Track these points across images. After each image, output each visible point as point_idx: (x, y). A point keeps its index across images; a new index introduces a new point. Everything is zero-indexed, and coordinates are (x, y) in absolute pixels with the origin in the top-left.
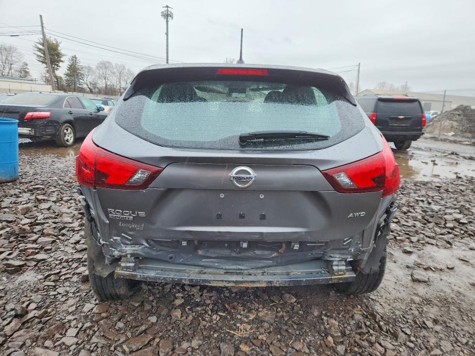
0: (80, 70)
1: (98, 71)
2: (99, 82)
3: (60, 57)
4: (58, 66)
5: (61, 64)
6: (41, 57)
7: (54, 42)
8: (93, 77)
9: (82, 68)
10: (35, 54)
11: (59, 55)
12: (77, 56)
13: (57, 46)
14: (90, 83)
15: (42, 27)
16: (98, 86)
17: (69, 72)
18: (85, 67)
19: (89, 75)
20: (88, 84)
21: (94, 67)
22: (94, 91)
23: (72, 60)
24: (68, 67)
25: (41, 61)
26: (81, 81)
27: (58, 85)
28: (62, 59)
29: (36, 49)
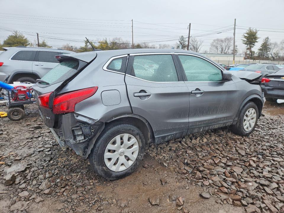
0: (269, 46)
1: (281, 45)
2: (281, 52)
3: (256, 40)
4: (254, 45)
5: (256, 44)
6: (245, 41)
7: (255, 31)
8: (277, 49)
9: (271, 44)
10: (242, 40)
11: (256, 38)
12: (269, 37)
13: (256, 33)
14: (274, 53)
15: (235, 25)
16: (279, 55)
17: (262, 48)
18: (273, 44)
19: (274, 49)
20: (273, 54)
21: (279, 43)
22: (275, 58)
23: (266, 40)
24: (262, 45)
25: (244, 44)
26: (268, 52)
27: (251, 56)
28: (257, 41)
29: (244, 37)
